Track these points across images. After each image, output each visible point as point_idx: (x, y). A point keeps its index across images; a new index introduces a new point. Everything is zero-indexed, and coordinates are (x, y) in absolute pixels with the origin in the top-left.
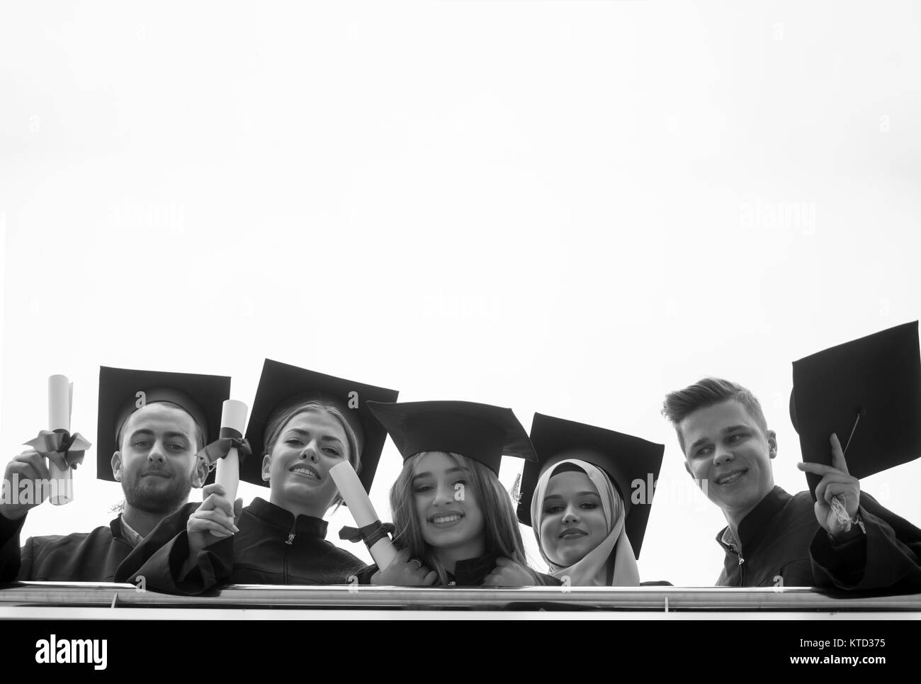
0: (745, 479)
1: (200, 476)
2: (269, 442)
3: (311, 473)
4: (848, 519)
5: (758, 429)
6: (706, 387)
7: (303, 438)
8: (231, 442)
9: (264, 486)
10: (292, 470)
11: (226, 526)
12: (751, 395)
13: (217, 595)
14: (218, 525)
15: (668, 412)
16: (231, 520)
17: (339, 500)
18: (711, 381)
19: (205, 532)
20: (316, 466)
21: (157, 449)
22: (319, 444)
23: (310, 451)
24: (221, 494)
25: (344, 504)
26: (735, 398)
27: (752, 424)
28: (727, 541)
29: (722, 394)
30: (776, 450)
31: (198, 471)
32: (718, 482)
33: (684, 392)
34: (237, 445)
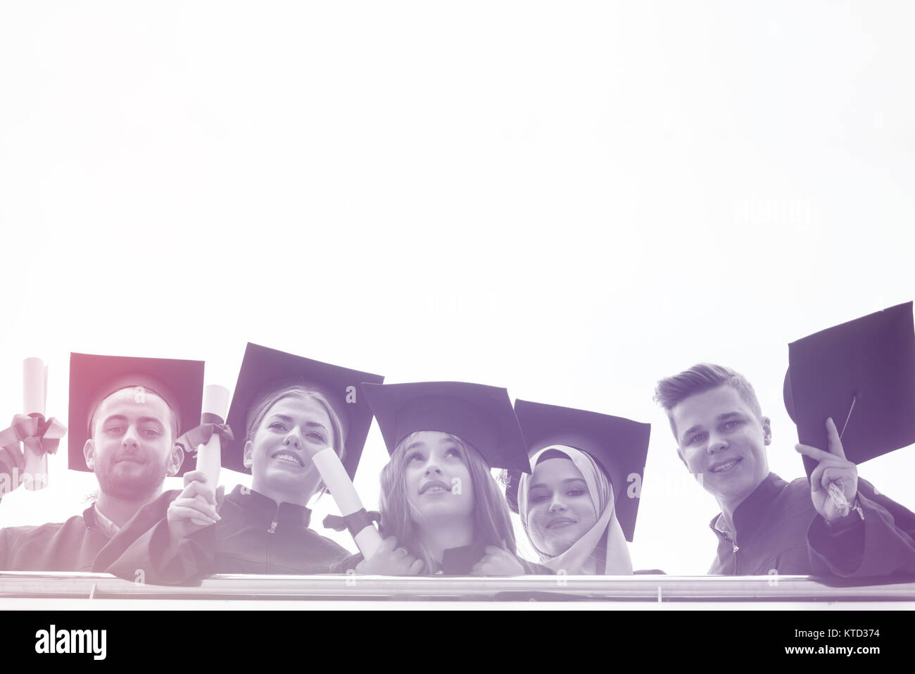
0: (740, 467)
1: (175, 462)
2: (251, 427)
3: (295, 460)
4: (847, 504)
5: (753, 416)
6: (699, 373)
7: (286, 423)
8: (213, 428)
9: (246, 473)
10: (274, 456)
11: (207, 514)
12: (744, 380)
13: (199, 585)
14: (199, 513)
15: (660, 398)
16: (213, 508)
17: (323, 487)
18: (704, 366)
19: (186, 520)
20: (299, 452)
21: (131, 434)
22: (302, 430)
23: (292, 437)
24: (203, 481)
25: (328, 492)
26: (728, 384)
27: (746, 410)
28: (720, 528)
29: (715, 379)
30: (771, 437)
31: (173, 458)
32: (712, 470)
33: (676, 378)
34: (218, 431)
